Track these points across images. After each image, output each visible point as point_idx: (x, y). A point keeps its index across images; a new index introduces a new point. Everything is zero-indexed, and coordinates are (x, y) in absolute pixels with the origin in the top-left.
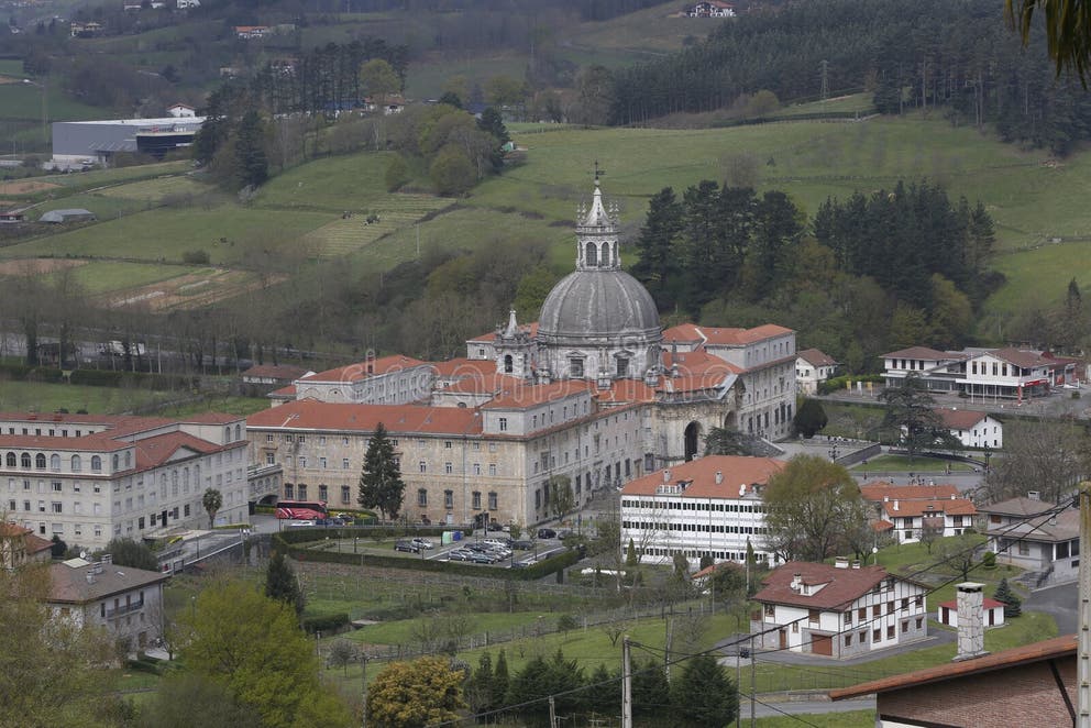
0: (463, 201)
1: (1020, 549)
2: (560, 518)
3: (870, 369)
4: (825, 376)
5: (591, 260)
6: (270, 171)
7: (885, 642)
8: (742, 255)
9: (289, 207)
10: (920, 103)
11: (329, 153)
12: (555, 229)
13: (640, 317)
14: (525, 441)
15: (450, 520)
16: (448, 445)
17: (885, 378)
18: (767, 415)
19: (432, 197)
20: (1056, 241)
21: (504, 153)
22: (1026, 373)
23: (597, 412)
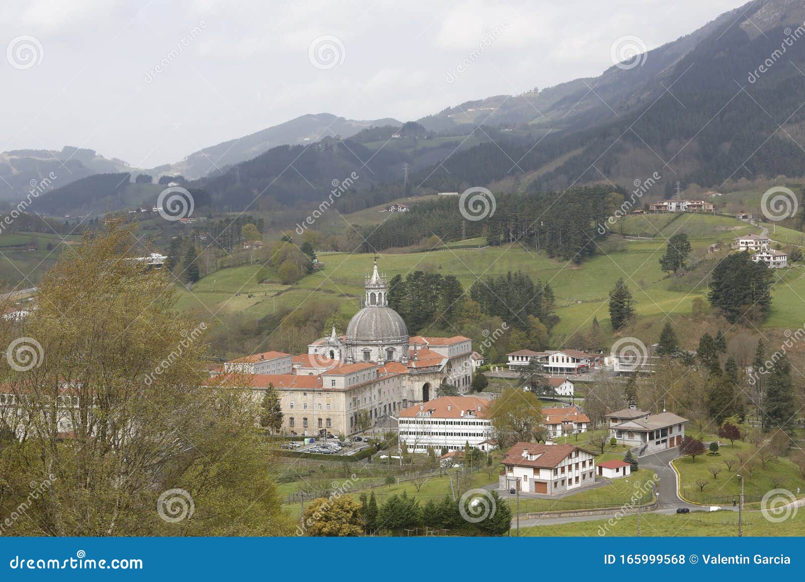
0: (295, 286)
1: (629, 436)
2: (363, 431)
3: (501, 361)
4: (479, 365)
5: (373, 302)
6: (200, 276)
7: (574, 485)
8: (435, 307)
9: (209, 292)
11: (229, 266)
12: (341, 298)
13: (399, 330)
14: (345, 391)
15: (306, 433)
16: (305, 394)
17: (509, 365)
18: (459, 381)
19: (279, 285)
20: (579, 302)
21: (313, 264)
22: (578, 361)
23: (379, 378)
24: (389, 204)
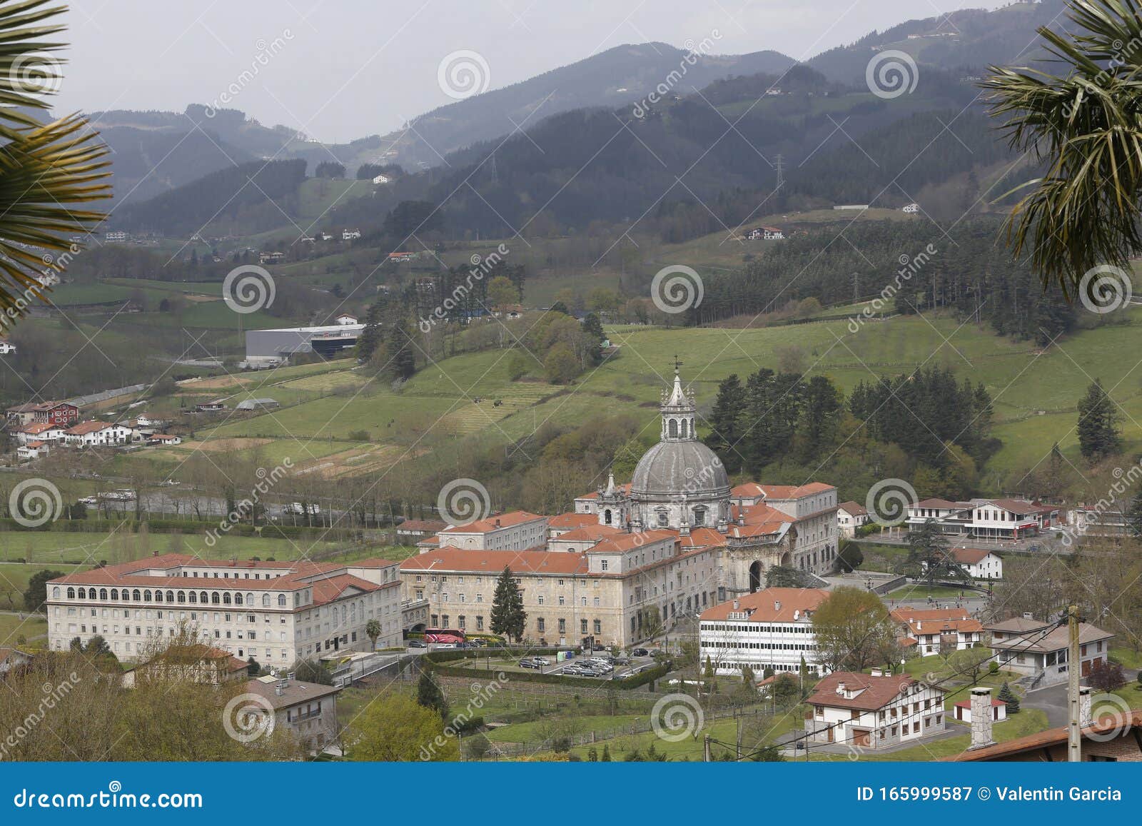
0: (570, 387)
1: (1018, 659)
2: (651, 640)
4: (861, 523)
5: (673, 433)
6: (416, 367)
7: (912, 735)
8: (793, 427)
9: (431, 395)
10: (932, 305)
11: (464, 351)
12: (644, 409)
14: (622, 578)
15: (563, 643)
16: (561, 582)
17: (909, 524)
18: (815, 554)
19: (545, 384)
20: (1041, 413)
21: (602, 349)
22: (1020, 518)
23: (680, 555)
24: (749, 226)
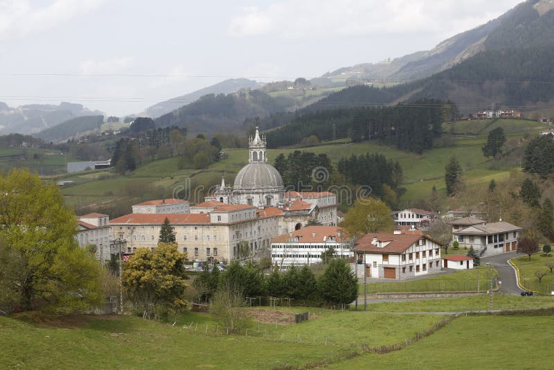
0: (205, 170)
1: (470, 240)
5: (255, 159)
6: (137, 166)
7: (421, 272)
9: (143, 177)
10: (368, 139)
11: (158, 159)
13: (276, 182)
14: (228, 225)
15: (196, 260)
16: (196, 228)
19: (193, 170)
20: (421, 180)
21: (220, 154)
22: (421, 217)
23: (259, 217)
